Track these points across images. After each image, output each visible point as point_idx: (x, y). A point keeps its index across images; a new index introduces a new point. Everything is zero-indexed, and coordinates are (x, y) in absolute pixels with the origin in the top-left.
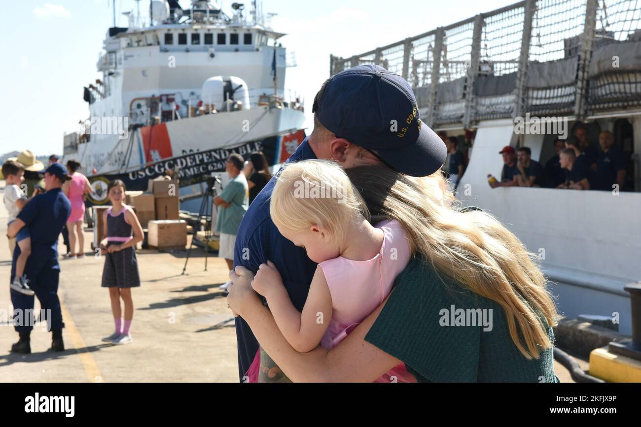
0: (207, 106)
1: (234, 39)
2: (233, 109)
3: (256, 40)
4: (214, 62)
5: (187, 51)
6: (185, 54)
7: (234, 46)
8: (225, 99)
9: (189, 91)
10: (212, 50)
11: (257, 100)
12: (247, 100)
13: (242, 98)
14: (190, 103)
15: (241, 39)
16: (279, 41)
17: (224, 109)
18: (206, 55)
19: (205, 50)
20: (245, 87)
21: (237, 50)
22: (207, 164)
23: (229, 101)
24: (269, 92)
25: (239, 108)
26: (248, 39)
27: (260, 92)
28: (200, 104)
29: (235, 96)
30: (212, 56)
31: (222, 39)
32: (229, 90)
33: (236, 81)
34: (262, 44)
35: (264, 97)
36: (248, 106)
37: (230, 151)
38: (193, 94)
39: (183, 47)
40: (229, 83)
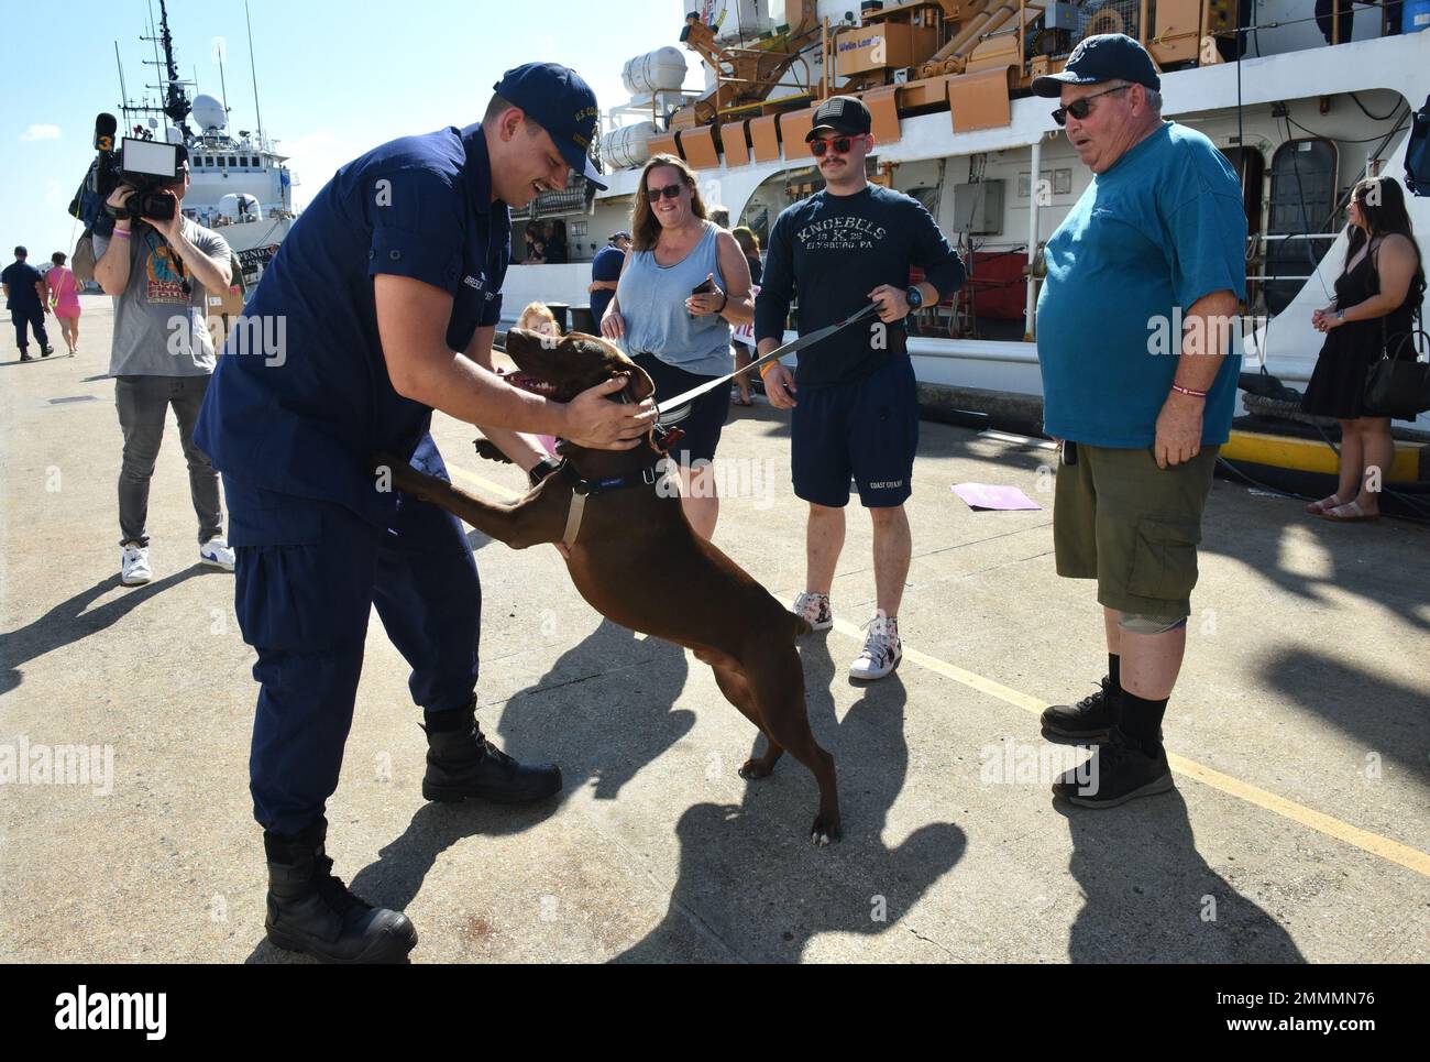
0: (226, 218)
1: (244, 162)
2: (248, 221)
3: (263, 163)
4: (226, 182)
5: (203, 172)
6: (200, 174)
7: (244, 168)
8: (241, 213)
9: (207, 206)
10: (225, 171)
11: (268, 213)
12: (260, 213)
13: (255, 211)
14: (210, 216)
15: (250, 162)
16: (282, 164)
17: (241, 221)
18: (220, 175)
19: (219, 171)
20: (257, 202)
21: (247, 171)
22: (247, 261)
23: (244, 214)
24: (277, 206)
25: (254, 220)
26: (256, 162)
27: (271, 207)
28: (220, 216)
29: (249, 209)
30: (226, 176)
31: (232, 161)
32: (243, 205)
33: (249, 197)
34: (268, 167)
35: (273, 211)
36: (261, 218)
37: (265, 250)
38: (211, 208)
39: (199, 168)
40: (243, 199)
